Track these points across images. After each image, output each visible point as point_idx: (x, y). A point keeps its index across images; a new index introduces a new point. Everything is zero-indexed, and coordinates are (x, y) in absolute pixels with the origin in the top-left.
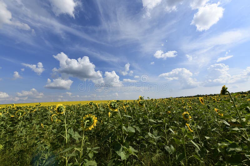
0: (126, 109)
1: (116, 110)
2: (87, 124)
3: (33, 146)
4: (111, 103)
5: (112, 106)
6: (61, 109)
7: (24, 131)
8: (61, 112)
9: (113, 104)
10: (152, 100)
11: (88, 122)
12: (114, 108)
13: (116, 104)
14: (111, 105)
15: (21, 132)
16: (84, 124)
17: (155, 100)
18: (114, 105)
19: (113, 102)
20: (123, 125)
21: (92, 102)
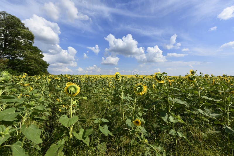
0: (171, 83)
1: (162, 82)
2: (139, 90)
3: (101, 100)
4: (157, 75)
5: (158, 77)
6: (118, 76)
7: (96, 90)
8: (118, 79)
9: (158, 76)
10: (206, 76)
11: (139, 89)
12: (160, 80)
13: (162, 76)
14: (156, 77)
15: (94, 91)
16: (136, 90)
17: (212, 76)
18: (160, 77)
19: (159, 74)
20: (169, 96)
21: (138, 75)
